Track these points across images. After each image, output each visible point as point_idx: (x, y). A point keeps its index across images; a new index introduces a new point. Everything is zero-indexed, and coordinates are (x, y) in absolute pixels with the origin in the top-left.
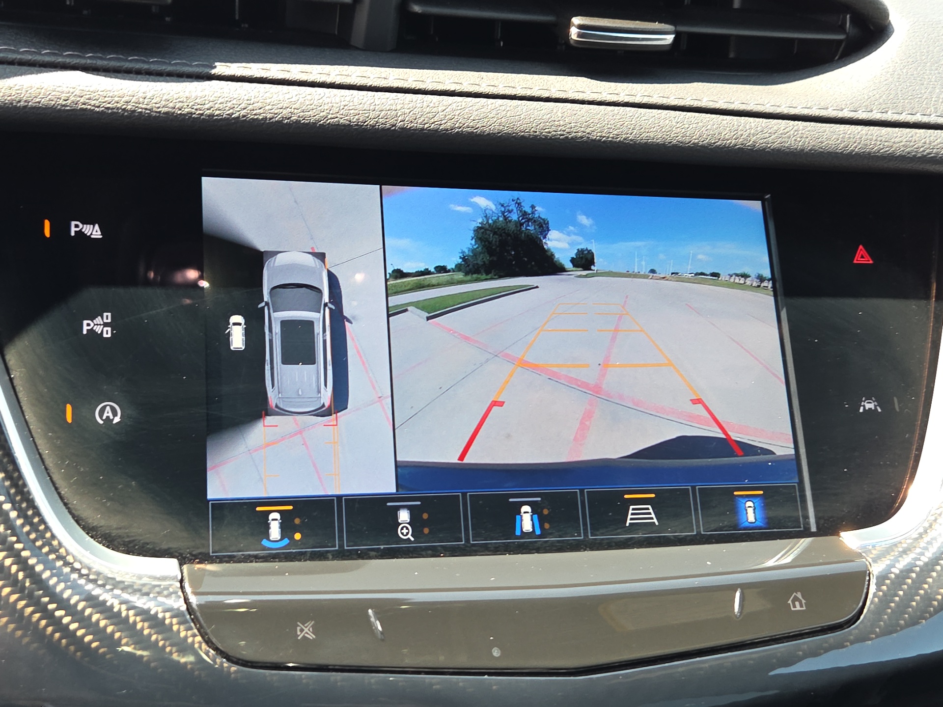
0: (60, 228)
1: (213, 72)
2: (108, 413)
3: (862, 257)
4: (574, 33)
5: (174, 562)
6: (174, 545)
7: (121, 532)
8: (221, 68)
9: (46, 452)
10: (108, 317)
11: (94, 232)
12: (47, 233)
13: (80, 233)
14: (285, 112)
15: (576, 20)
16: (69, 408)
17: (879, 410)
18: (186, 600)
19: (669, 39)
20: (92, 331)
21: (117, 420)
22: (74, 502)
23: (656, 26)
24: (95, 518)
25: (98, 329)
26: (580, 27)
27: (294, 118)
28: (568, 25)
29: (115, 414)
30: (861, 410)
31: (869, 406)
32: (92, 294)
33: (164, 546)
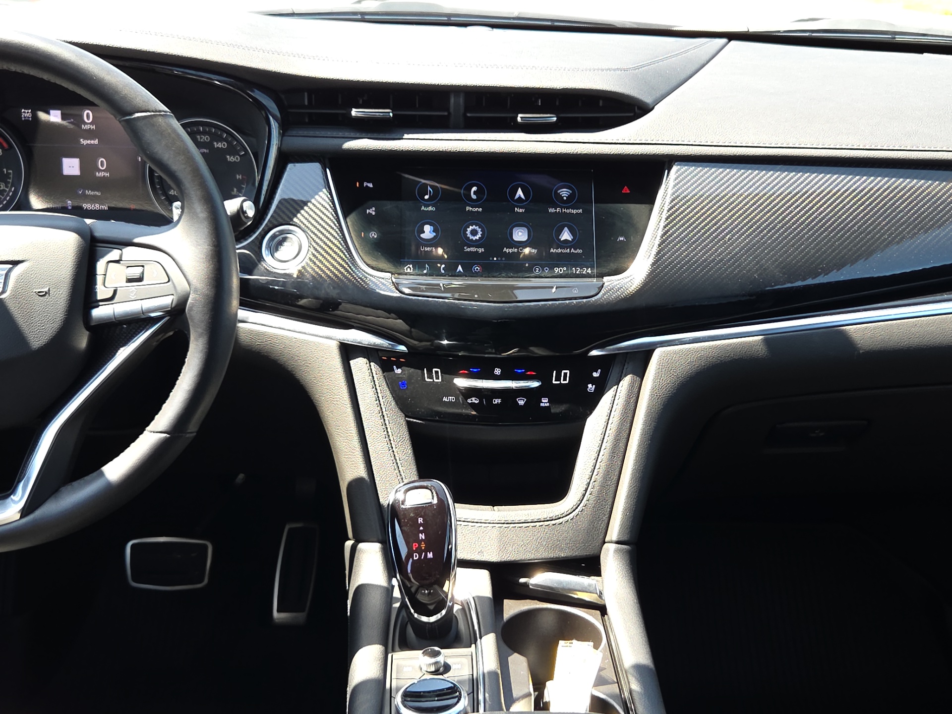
0: (361, 184)
1: (404, 137)
2: (373, 235)
3: (626, 190)
4: (519, 119)
5: (390, 274)
6: (390, 270)
7: (376, 266)
8: (406, 136)
9: (356, 244)
10: (374, 209)
11: (371, 185)
12: (358, 186)
13: (367, 186)
14: (424, 148)
15: (520, 115)
16: (363, 233)
17: (625, 240)
18: (392, 280)
19: (555, 119)
20: (369, 213)
21: (376, 237)
22: (364, 257)
23: (549, 115)
24: (369, 262)
25: (371, 212)
26: (521, 117)
27: (426, 150)
28: (517, 116)
29: (375, 235)
30: (618, 240)
31: (622, 239)
32: (370, 202)
33: (388, 270)
